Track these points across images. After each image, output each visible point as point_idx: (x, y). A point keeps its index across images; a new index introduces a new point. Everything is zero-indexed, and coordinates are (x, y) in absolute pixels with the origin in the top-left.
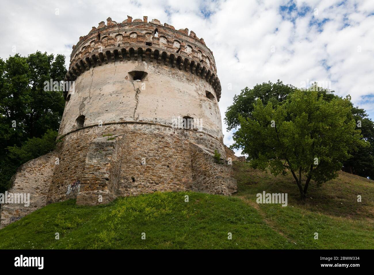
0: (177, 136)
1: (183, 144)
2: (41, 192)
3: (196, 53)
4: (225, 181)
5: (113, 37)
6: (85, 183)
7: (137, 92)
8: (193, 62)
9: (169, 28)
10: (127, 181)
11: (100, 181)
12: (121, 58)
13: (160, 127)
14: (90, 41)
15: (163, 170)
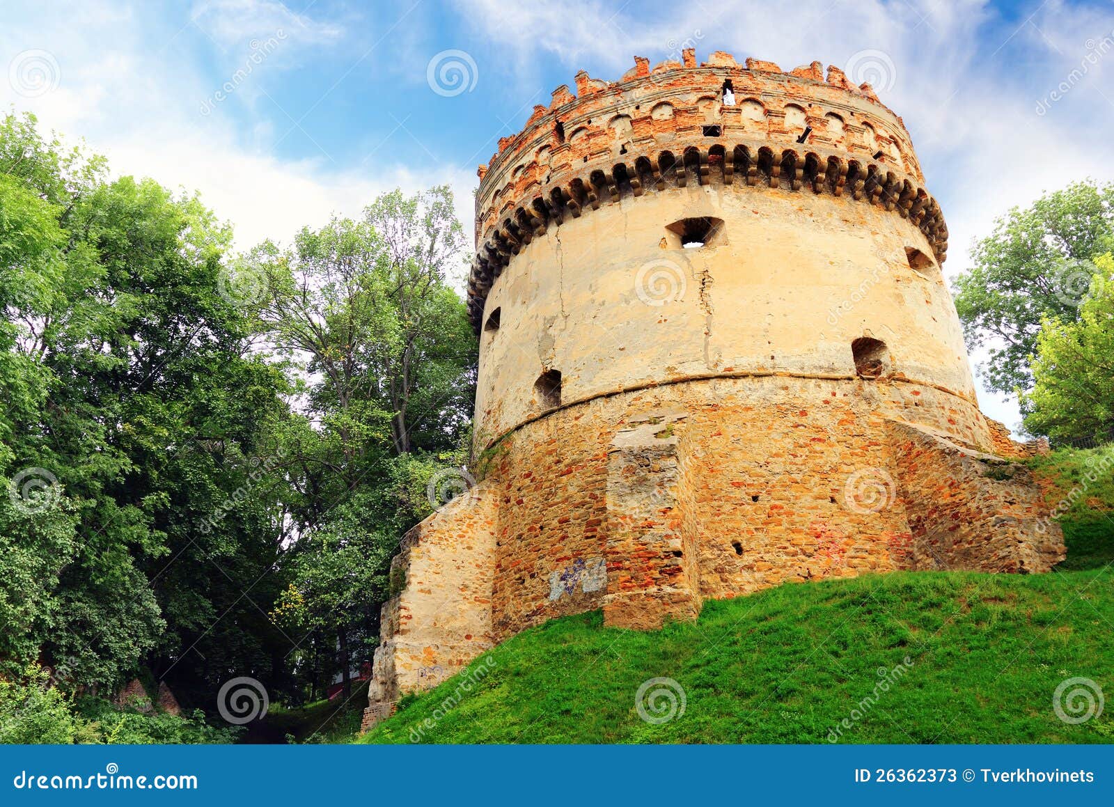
0: (843, 405)
1: (865, 425)
2: (474, 596)
3: (858, 135)
4: (1024, 530)
5: (601, 128)
6: (618, 568)
7: (703, 284)
8: (854, 165)
9: (762, 72)
10: (719, 552)
11: (658, 561)
12: (635, 186)
13: (789, 382)
14: (536, 149)
15: (819, 511)
